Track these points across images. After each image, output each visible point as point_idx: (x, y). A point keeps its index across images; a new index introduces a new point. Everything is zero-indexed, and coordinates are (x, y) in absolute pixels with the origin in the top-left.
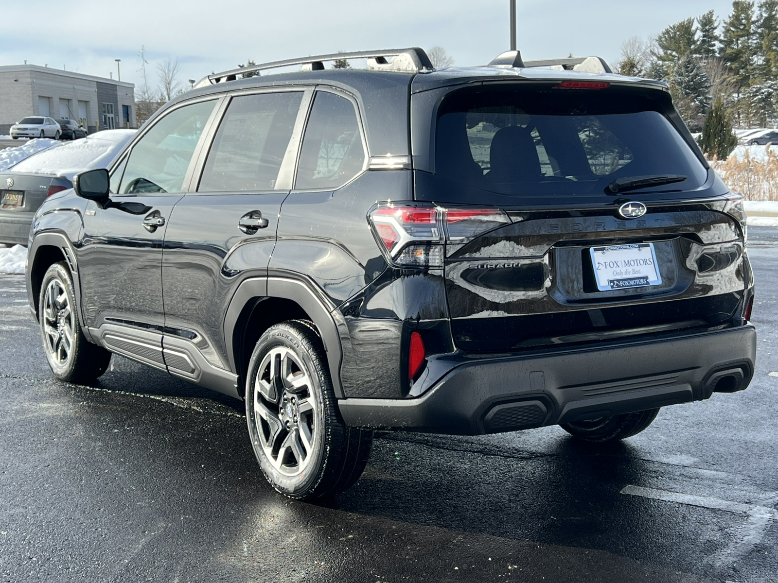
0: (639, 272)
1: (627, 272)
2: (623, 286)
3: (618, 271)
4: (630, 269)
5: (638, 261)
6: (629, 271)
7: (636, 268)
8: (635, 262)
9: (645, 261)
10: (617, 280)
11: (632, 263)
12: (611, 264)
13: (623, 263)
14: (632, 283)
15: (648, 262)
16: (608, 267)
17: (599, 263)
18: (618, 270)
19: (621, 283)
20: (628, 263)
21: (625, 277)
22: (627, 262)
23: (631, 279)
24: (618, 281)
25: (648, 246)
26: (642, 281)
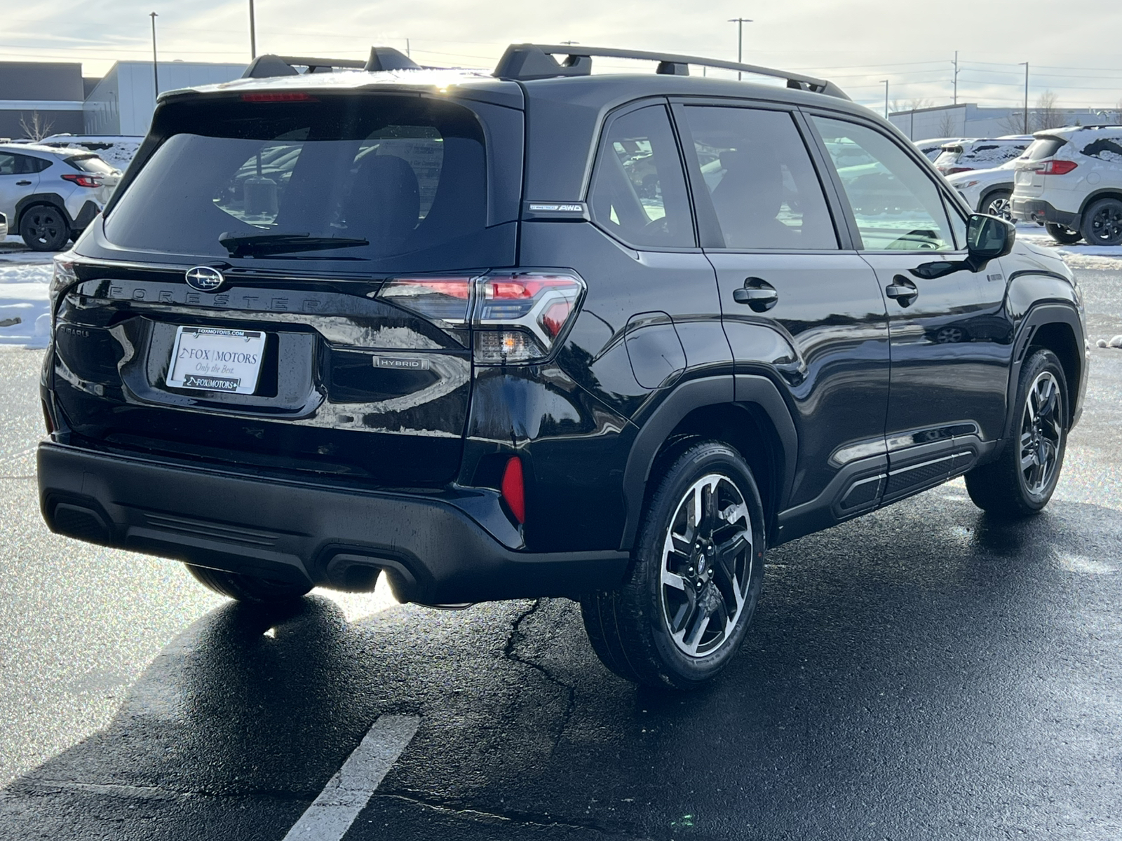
0: (231, 371)
1: (215, 369)
2: (199, 386)
3: (204, 365)
4: (221, 364)
5: (237, 356)
6: (218, 367)
7: (230, 364)
8: (233, 356)
9: (246, 358)
10: (194, 376)
11: (227, 357)
12: (200, 353)
13: (216, 354)
14: (213, 384)
15: (251, 359)
16: (193, 356)
17: (185, 349)
18: (204, 362)
19: (199, 382)
20: (222, 357)
21: (210, 374)
22: (220, 354)
23: (213, 379)
24: (196, 377)
25: (258, 336)
26: (227, 384)
